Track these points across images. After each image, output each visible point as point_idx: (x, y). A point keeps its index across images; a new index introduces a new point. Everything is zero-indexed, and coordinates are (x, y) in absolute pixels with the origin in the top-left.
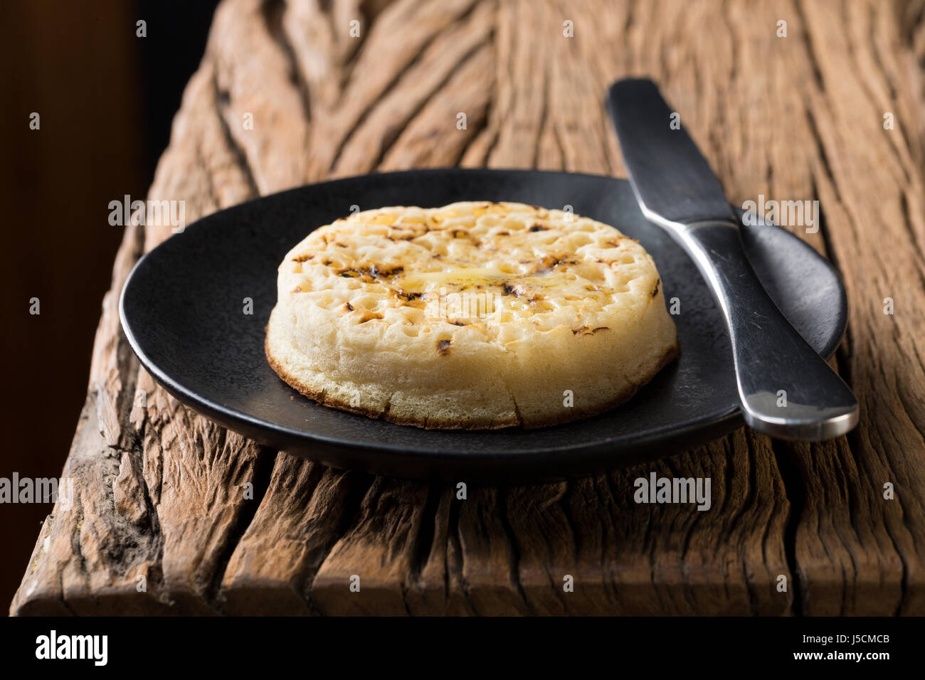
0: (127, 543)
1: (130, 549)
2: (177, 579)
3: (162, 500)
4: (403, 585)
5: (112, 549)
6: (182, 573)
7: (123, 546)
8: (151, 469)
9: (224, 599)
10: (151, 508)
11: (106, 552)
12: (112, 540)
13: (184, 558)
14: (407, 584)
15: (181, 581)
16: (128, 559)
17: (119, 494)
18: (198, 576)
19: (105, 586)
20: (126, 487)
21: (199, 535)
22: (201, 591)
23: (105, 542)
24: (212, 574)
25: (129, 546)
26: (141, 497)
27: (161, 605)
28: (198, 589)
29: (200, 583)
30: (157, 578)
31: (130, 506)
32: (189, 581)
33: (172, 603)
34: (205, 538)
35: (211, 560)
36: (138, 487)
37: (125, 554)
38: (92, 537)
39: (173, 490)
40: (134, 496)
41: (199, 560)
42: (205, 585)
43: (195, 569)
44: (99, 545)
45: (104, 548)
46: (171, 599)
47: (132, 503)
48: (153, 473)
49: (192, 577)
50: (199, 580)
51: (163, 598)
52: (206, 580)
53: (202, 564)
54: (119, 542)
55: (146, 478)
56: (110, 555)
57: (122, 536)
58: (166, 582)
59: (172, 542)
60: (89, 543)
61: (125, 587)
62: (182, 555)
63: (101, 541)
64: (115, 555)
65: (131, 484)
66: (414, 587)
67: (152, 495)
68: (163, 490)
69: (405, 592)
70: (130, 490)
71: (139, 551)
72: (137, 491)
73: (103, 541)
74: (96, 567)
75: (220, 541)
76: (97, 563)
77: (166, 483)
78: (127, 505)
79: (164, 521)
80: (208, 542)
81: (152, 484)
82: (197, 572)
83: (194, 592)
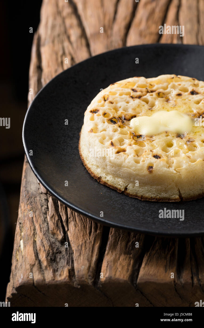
0: (57, 251)
1: (58, 254)
2: (81, 278)
3: (69, 228)
4: (174, 281)
5: (51, 256)
6: (83, 275)
7: (55, 253)
8: (62, 209)
9: (101, 286)
10: (65, 233)
11: (49, 258)
12: (51, 251)
13: (83, 267)
14: (176, 281)
15: (83, 279)
16: (58, 260)
17: (51, 225)
18: (90, 276)
19: (52, 280)
20: (53, 220)
21: (88, 252)
22: (91, 282)
23: (48, 252)
24: (95, 274)
25: (58, 253)
26: (60, 225)
27: (75, 288)
28: (90, 282)
29: (91, 279)
30: (72, 274)
31: (56, 232)
32: (86, 279)
33: (79, 287)
34: (90, 254)
35: (94, 266)
36: (58, 220)
37: (56, 257)
38: (42, 249)
39: (73, 223)
40: (57, 225)
41: (90, 267)
42: (93, 280)
43: (88, 272)
44: (46, 254)
45: (48, 256)
46: (78, 285)
47: (57, 230)
48: (64, 212)
49: (88, 277)
50: (90, 277)
51: (75, 284)
52: (93, 277)
53: (91, 269)
54: (53, 251)
55: (61, 214)
56: (51, 259)
57: (54, 248)
58: (76, 277)
59: (77, 256)
60: (42, 253)
61: (60, 281)
62: (83, 265)
63: (46, 252)
64: (53, 259)
65: (56, 218)
66: (179, 282)
67: (65, 224)
68: (69, 222)
69: (175, 284)
70: (55, 222)
71: (62, 256)
72: (58, 221)
73: (47, 252)
74: (46, 267)
75: (96, 255)
76: (47, 266)
77: (70, 218)
78: (55, 231)
79: (72, 242)
80: (92, 256)
81: (64, 218)
82: (90, 273)
83: (88, 283)
